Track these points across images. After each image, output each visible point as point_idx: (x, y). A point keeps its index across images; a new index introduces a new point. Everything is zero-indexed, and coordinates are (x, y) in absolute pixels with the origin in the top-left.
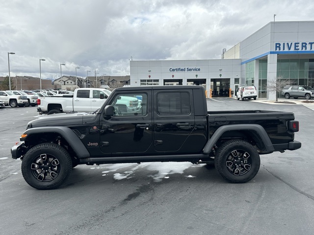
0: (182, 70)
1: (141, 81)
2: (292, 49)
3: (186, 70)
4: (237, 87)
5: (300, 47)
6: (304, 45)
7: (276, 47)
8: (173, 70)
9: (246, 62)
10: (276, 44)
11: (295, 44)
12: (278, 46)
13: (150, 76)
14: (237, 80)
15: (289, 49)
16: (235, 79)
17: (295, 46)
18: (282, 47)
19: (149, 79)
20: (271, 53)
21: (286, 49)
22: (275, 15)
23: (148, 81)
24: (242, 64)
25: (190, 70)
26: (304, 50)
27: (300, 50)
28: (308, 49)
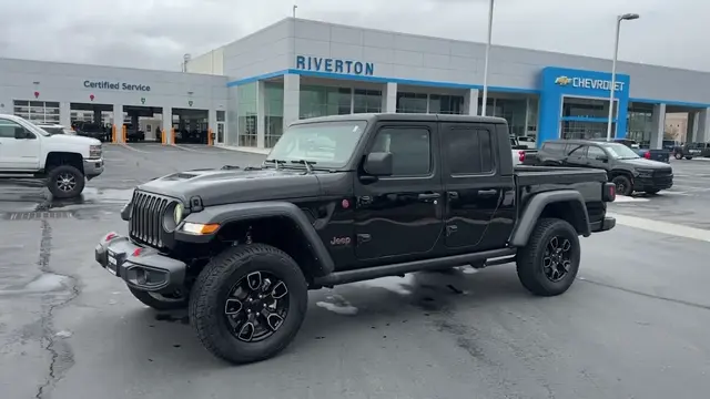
0: (112, 86)
1: (17, 102)
2: (322, 69)
3: (121, 86)
4: (220, 127)
5: (333, 68)
6: (339, 64)
7: (299, 62)
8: (92, 85)
9: (239, 83)
10: (299, 57)
11: (327, 60)
12: (300, 60)
13: (37, 94)
14: (220, 115)
15: (318, 68)
16: (218, 112)
17: (327, 65)
18: (306, 63)
19: (34, 99)
20: (291, 71)
21: (313, 69)
22: (295, 7)
23: (33, 103)
24: (229, 85)
25: (129, 87)
26: (338, 72)
27: (333, 71)
28: (345, 72)
